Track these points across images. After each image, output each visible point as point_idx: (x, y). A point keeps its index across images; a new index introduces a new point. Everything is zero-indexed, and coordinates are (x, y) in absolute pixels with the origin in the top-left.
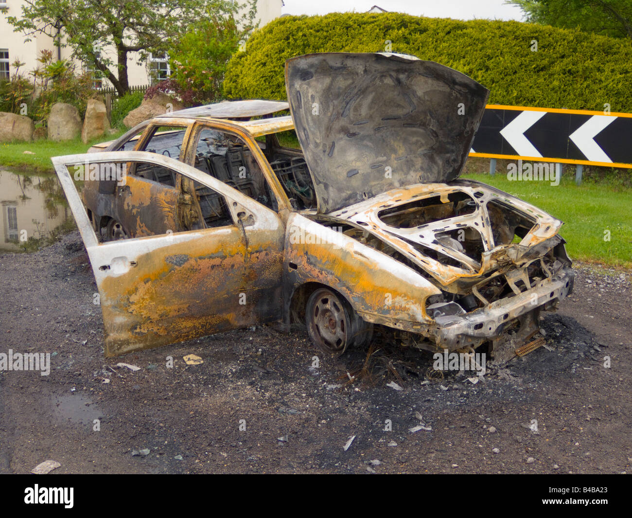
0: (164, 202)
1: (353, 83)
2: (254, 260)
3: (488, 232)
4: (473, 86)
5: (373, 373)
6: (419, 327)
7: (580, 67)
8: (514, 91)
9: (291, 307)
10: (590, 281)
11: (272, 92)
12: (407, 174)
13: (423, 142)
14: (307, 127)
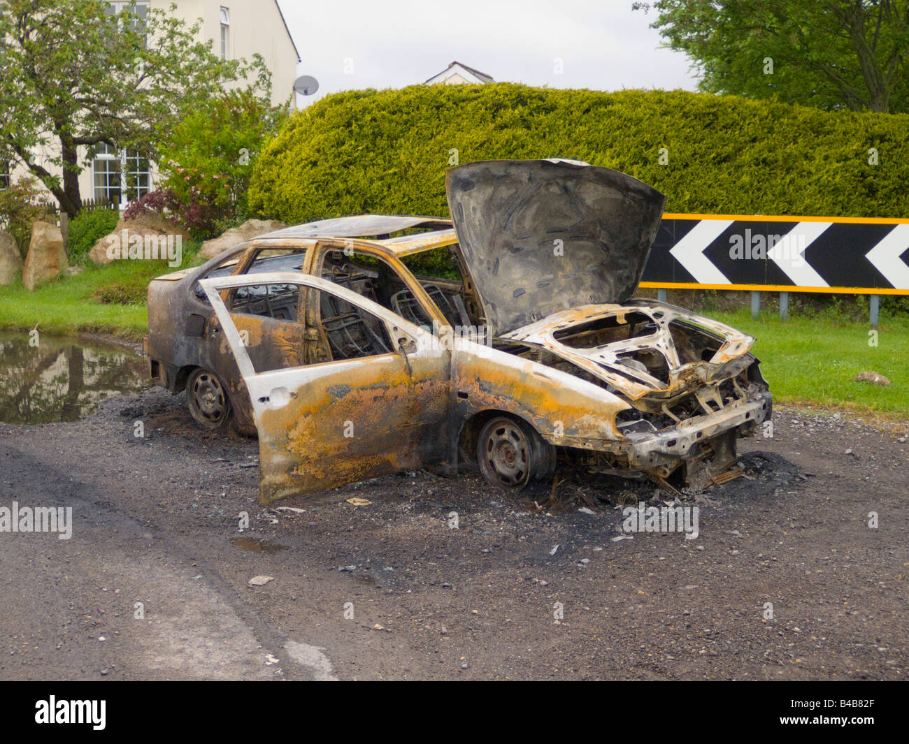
0: (283, 340)
1: (516, 193)
2: (418, 391)
3: (673, 354)
4: (648, 192)
5: (563, 500)
6: (610, 445)
7: (779, 154)
8: (686, 193)
9: (460, 444)
10: (796, 422)
11: (329, 205)
12: (576, 293)
13: (592, 257)
14: (470, 243)
